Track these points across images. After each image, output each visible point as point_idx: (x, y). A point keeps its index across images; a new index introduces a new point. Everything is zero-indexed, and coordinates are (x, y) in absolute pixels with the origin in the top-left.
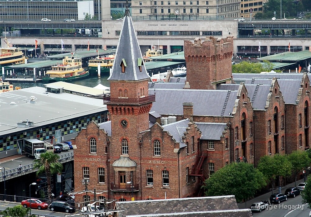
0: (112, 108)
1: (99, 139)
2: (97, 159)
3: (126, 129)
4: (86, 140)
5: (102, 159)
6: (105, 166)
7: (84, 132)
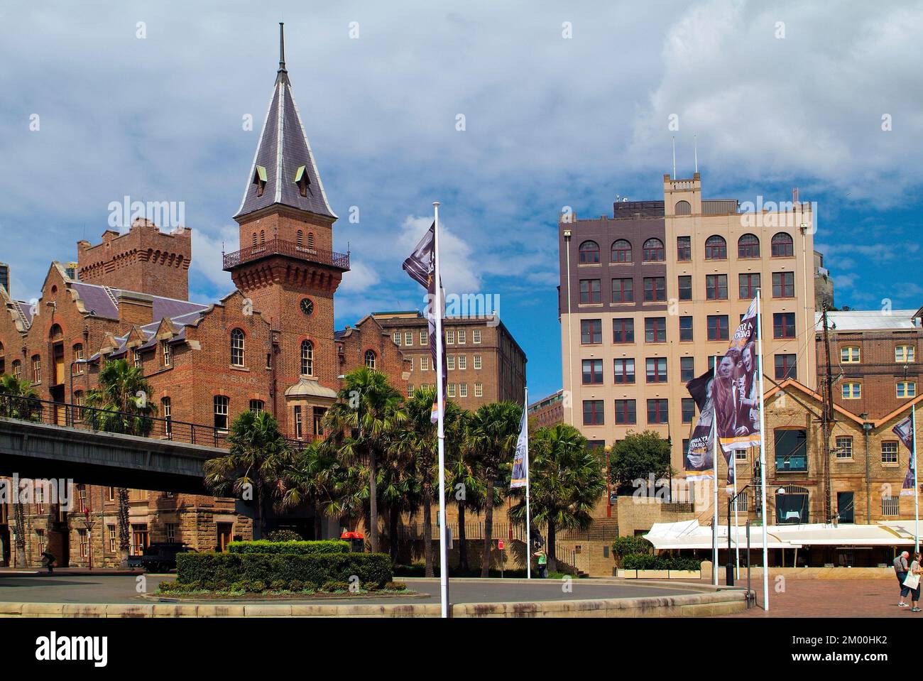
0: (289, 268)
1: (254, 334)
2: (248, 379)
3: (312, 320)
4: (223, 332)
5: (260, 381)
6: (265, 397)
7: (218, 313)
